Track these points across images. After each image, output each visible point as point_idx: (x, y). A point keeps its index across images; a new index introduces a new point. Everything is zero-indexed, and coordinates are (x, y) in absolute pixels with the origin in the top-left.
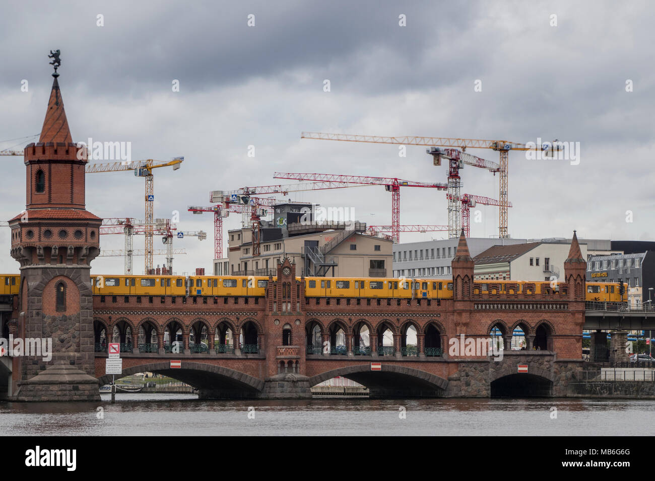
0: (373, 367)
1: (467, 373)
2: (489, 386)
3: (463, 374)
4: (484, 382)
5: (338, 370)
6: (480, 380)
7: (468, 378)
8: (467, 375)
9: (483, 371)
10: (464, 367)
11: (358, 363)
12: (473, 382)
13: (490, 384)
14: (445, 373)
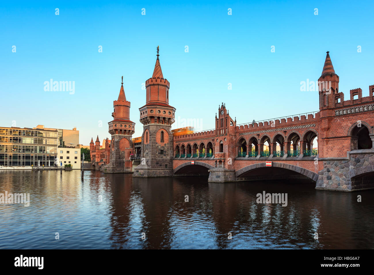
0: (267, 164)
1: (328, 169)
2: (349, 180)
3: (325, 170)
4: (344, 177)
5: (251, 166)
6: (341, 175)
7: (329, 173)
8: (329, 171)
9: (343, 168)
10: (325, 164)
11: (261, 161)
12: (333, 177)
13: (350, 179)
14: (316, 169)
